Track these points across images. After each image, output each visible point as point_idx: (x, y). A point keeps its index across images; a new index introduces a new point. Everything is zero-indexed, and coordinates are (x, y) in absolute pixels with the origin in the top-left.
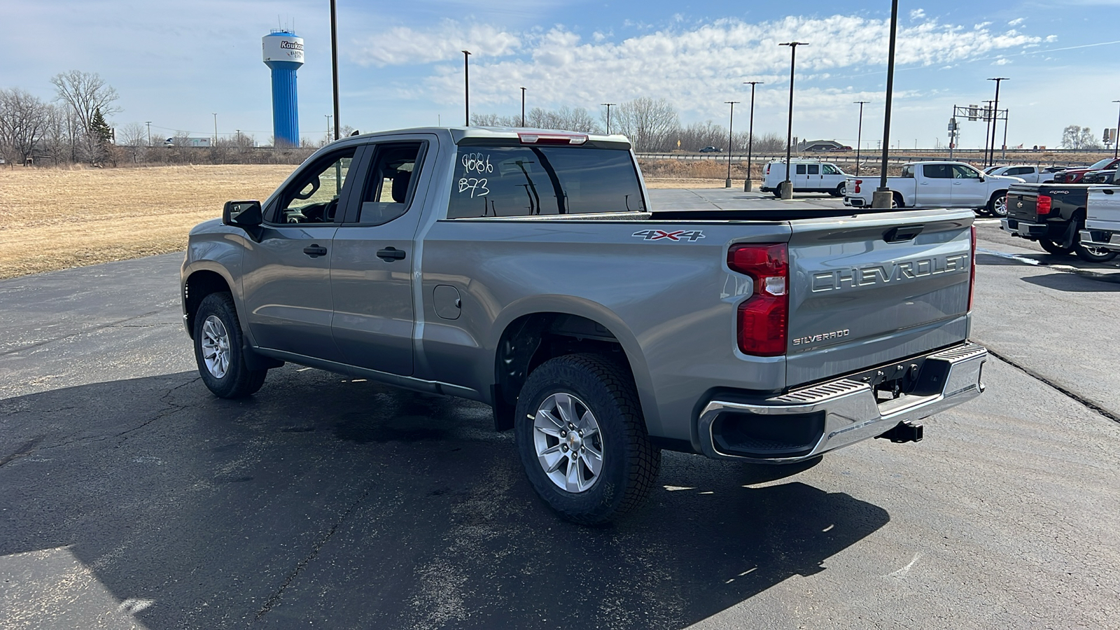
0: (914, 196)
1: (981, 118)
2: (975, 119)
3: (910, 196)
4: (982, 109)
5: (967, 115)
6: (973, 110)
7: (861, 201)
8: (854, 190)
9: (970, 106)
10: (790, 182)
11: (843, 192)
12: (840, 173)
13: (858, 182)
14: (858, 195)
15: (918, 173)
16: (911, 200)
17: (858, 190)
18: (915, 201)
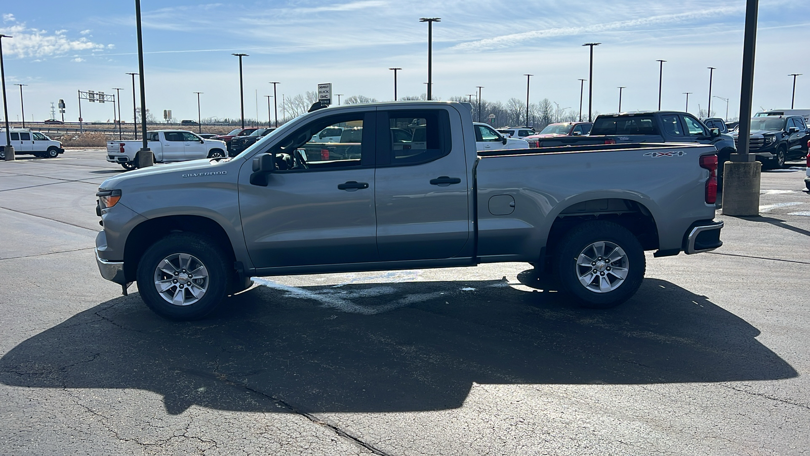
0: (161, 154)
1: (97, 100)
2: (94, 101)
3: (159, 154)
4: (97, 94)
5: (88, 98)
6: (92, 94)
7: (126, 158)
8: (120, 150)
9: (89, 91)
10: (11, 146)
11: (52, 154)
12: (47, 140)
13: (122, 145)
14: (123, 154)
15: (162, 137)
16: (160, 157)
17: (123, 150)
18: (163, 157)
